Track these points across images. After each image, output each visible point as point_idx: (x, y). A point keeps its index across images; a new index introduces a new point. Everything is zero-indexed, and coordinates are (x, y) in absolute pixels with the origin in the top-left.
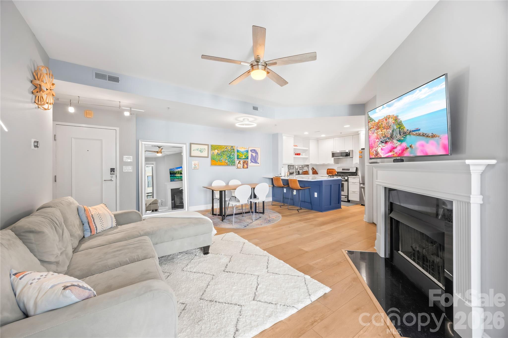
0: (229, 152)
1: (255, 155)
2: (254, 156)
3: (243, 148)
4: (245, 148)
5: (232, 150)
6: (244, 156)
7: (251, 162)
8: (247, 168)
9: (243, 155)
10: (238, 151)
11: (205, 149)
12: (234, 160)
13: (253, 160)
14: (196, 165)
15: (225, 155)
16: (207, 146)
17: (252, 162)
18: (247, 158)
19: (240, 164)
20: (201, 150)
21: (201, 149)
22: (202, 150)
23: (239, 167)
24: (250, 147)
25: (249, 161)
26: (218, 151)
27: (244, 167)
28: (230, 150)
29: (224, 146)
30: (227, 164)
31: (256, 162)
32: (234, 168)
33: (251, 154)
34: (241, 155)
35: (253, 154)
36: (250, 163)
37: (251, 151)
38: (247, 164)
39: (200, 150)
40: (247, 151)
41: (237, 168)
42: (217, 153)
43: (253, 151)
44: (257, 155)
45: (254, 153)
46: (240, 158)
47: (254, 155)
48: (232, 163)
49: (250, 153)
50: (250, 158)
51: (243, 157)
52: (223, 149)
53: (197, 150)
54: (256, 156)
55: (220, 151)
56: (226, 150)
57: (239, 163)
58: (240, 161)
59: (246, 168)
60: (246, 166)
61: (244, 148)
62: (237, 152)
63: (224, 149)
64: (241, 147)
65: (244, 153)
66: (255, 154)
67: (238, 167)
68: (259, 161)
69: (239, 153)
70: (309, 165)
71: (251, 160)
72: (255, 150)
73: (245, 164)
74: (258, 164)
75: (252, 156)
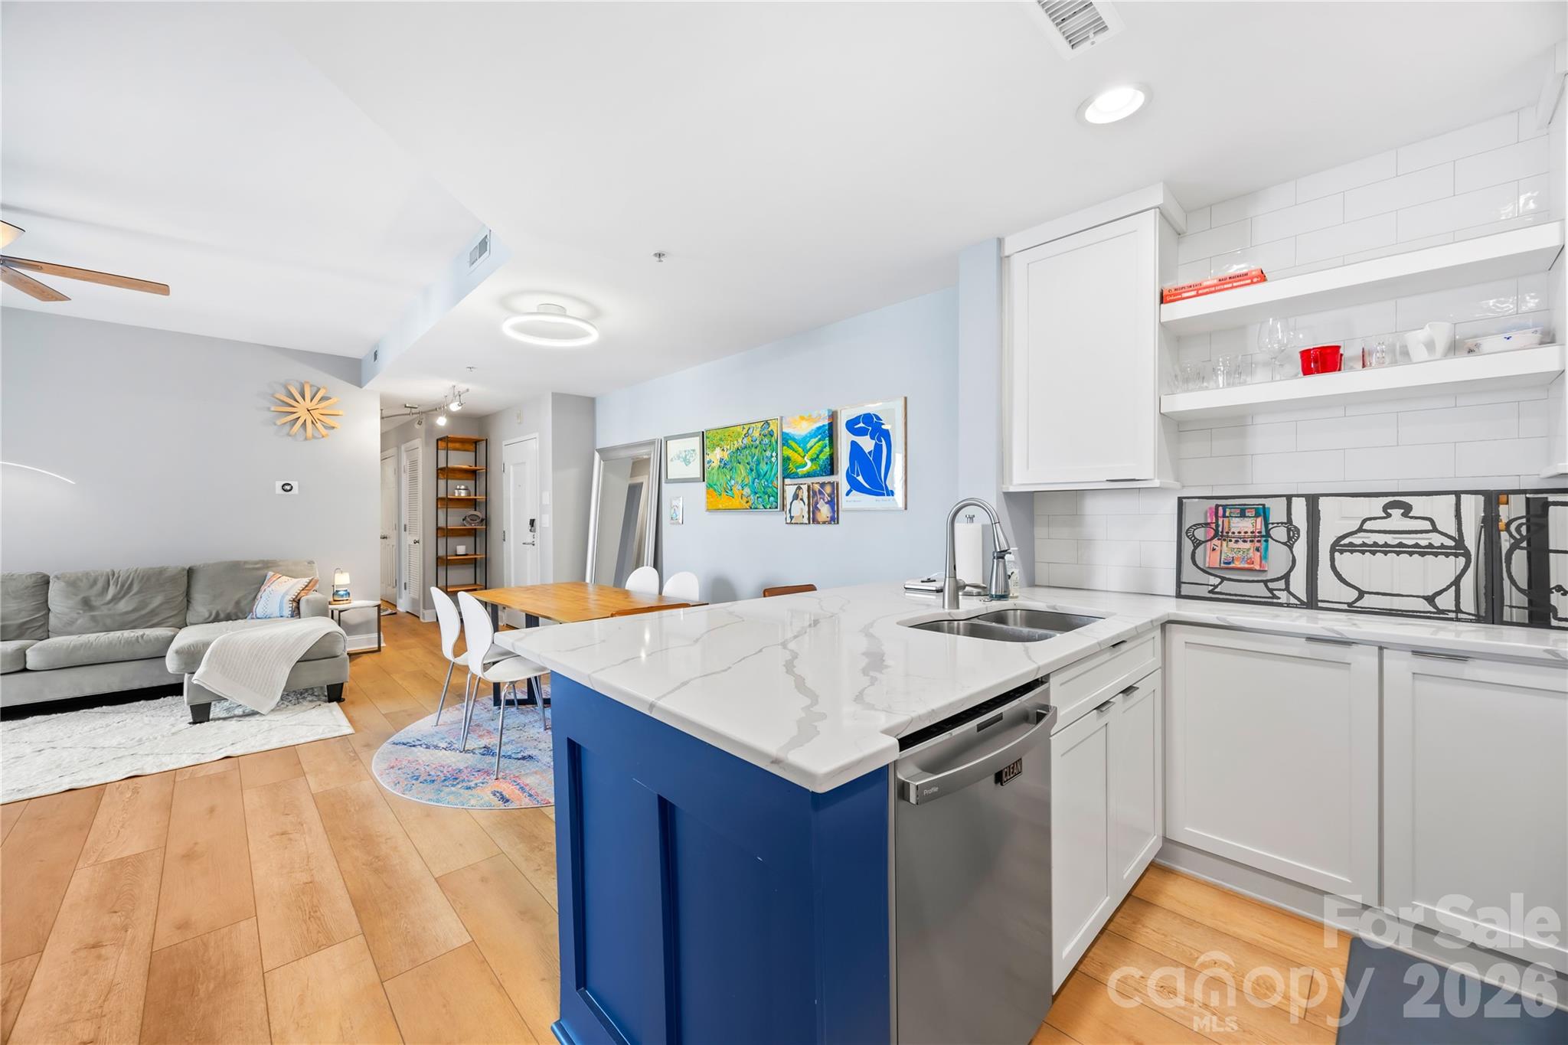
0: (756, 448)
1: (873, 448)
2: (867, 451)
3: (802, 418)
4: (815, 414)
5: (766, 440)
6: (812, 460)
7: (849, 487)
8: (834, 519)
9: (803, 454)
10: (786, 439)
11: (694, 451)
12: (772, 482)
13: (860, 478)
14: (676, 509)
15: (741, 466)
16: (699, 437)
17: (855, 486)
18: (831, 468)
19: (802, 499)
20: (686, 456)
21: (687, 453)
22: (688, 457)
23: (798, 517)
24: (842, 408)
25: (844, 486)
26: (723, 450)
27: (819, 517)
28: (758, 442)
29: (739, 429)
30: (749, 502)
31: (878, 487)
32: (779, 518)
33: (854, 444)
34: (796, 455)
36: (848, 494)
37: (851, 426)
38: (833, 503)
39: (684, 455)
40: (830, 432)
41: (789, 520)
42: (721, 460)
43: (861, 424)
44: (884, 443)
45: (868, 436)
46: (794, 470)
47: (867, 444)
48: (766, 496)
50: (844, 463)
51: (806, 465)
52: (735, 442)
53: (679, 457)
54: (878, 448)
55: (727, 450)
56: (746, 441)
57: (796, 497)
58: (799, 488)
59: (824, 523)
60: (825, 511)
61: (810, 419)
62: (783, 445)
63: (740, 440)
64: (797, 417)
65: (808, 446)
66: (872, 438)
67: (791, 518)
68: (896, 479)
69: (789, 446)
71: (851, 480)
72: (875, 415)
73: (824, 500)
74: (891, 497)
75: (855, 451)
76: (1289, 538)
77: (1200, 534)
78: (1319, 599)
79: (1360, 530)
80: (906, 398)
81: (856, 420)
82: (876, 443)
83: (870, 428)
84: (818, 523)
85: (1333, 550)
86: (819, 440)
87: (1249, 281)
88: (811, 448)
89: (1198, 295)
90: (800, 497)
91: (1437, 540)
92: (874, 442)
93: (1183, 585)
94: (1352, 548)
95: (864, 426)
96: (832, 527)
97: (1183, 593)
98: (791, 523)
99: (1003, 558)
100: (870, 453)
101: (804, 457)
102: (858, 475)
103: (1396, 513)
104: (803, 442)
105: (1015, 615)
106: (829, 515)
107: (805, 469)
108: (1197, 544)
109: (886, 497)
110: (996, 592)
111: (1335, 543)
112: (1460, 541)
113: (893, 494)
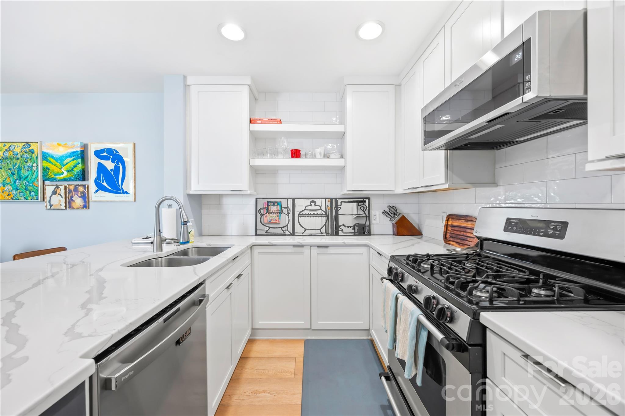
0: (17, 159)
1: (113, 168)
2: (109, 168)
3: (59, 145)
4: (70, 143)
5: (27, 156)
6: (68, 171)
7: (97, 189)
8: (86, 206)
9: (60, 167)
10: (45, 157)
12: (33, 183)
13: (105, 184)
17: (100, 187)
18: (83, 176)
19: (60, 194)
23: (56, 205)
25: (93, 187)
27: (74, 205)
28: (19, 156)
30: (9, 195)
31: (117, 189)
32: (39, 208)
33: (100, 164)
34: (54, 167)
35: (104, 163)
37: (98, 154)
38: (85, 197)
40: (83, 155)
41: (48, 207)
43: (105, 154)
44: (120, 166)
45: (110, 161)
46: (53, 176)
47: (109, 165)
48: (28, 192)
49: (93, 162)
51: (63, 174)
54: (117, 169)
56: (7, 154)
57: (54, 193)
58: (57, 187)
59: (78, 209)
60: (78, 201)
61: (65, 146)
62: (43, 159)
64: (55, 143)
65: (65, 162)
66: (113, 162)
67: (51, 206)
68: (128, 185)
69: (47, 161)
70: (369, 199)
71: (97, 183)
72: (114, 150)
73: (78, 195)
74: (125, 195)
75: (101, 168)
76: (288, 213)
77: (262, 211)
78: (295, 232)
79: (305, 210)
80: (135, 144)
81: (102, 151)
83: (112, 157)
84: (74, 209)
85: (299, 216)
86: (74, 160)
87: (277, 122)
88: (67, 164)
89: (262, 123)
90: (58, 193)
91: (321, 212)
92: (114, 164)
93: (257, 231)
94: (303, 215)
95: (107, 155)
96: (84, 211)
97: (257, 234)
98: (50, 209)
99: (186, 224)
100: (111, 170)
101: (61, 169)
102: (103, 182)
103: (313, 204)
104: (61, 160)
105: (192, 251)
106: (82, 204)
107: (61, 176)
108: (262, 215)
109: (122, 195)
110: (183, 240)
111: (299, 214)
112: (326, 212)
113: (127, 193)
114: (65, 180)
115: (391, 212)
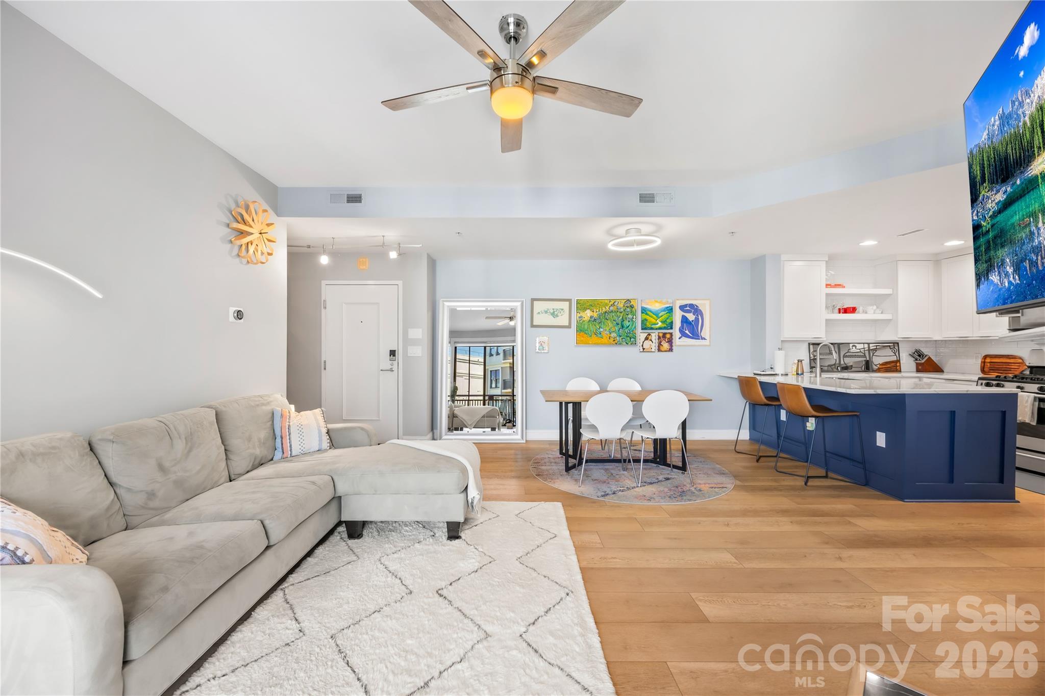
0: (621, 313)
1: (694, 319)
2: (691, 320)
3: (657, 302)
4: (664, 301)
5: (628, 309)
6: (661, 322)
7: (680, 336)
8: (671, 350)
9: (656, 318)
10: (644, 311)
11: (562, 309)
12: (632, 331)
13: (687, 332)
14: (543, 343)
15: (609, 322)
16: (568, 303)
17: (683, 334)
18: (671, 326)
19: (651, 340)
20: (554, 312)
21: (555, 310)
22: (556, 313)
23: (648, 349)
24: (678, 300)
26: (593, 311)
27: (662, 348)
28: (622, 310)
29: (606, 301)
30: (614, 341)
31: (696, 335)
32: (634, 350)
33: (684, 317)
34: (652, 319)
35: (687, 315)
36: (680, 338)
37: (682, 308)
38: (670, 341)
39: (552, 311)
40: (670, 310)
41: (642, 350)
42: (591, 317)
43: (688, 308)
44: (700, 317)
45: (692, 314)
46: (650, 326)
47: (691, 317)
48: (629, 338)
50: (677, 324)
51: (658, 324)
52: (604, 308)
53: (546, 312)
54: (697, 320)
55: (596, 312)
56: (612, 308)
57: (647, 339)
58: (649, 335)
59: (666, 351)
60: (666, 346)
61: (661, 302)
62: (642, 313)
63: (607, 308)
64: (652, 300)
65: (660, 315)
66: (694, 315)
67: (644, 349)
68: (705, 333)
69: (646, 314)
70: (898, 343)
71: (681, 331)
72: (694, 304)
73: (665, 341)
74: (704, 341)
75: (684, 320)
79: (848, 352)
80: (711, 301)
81: (686, 306)
82: (696, 317)
83: (693, 310)
84: (662, 351)
85: (843, 357)
86: (667, 313)
88: (662, 316)
89: (831, 287)
90: (650, 339)
91: (859, 354)
94: (847, 356)
96: (670, 353)
98: (643, 352)
100: (693, 321)
101: (656, 320)
102: (686, 330)
103: (854, 348)
104: (656, 314)
106: (669, 348)
107: (657, 326)
109: (700, 340)
111: (844, 355)
112: (865, 354)
113: (705, 339)
114: (660, 328)
115: (918, 355)
